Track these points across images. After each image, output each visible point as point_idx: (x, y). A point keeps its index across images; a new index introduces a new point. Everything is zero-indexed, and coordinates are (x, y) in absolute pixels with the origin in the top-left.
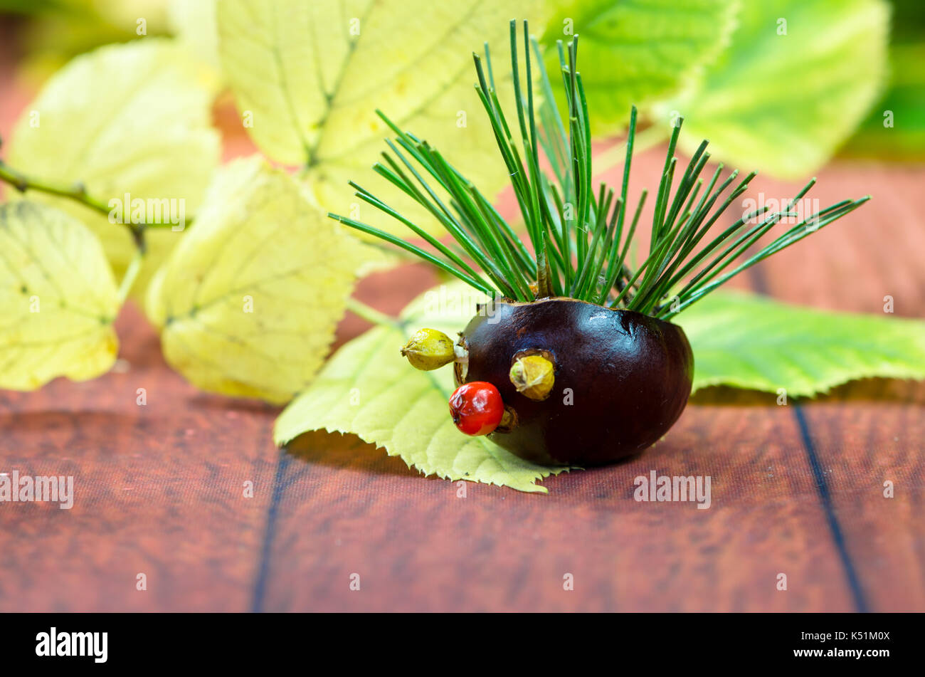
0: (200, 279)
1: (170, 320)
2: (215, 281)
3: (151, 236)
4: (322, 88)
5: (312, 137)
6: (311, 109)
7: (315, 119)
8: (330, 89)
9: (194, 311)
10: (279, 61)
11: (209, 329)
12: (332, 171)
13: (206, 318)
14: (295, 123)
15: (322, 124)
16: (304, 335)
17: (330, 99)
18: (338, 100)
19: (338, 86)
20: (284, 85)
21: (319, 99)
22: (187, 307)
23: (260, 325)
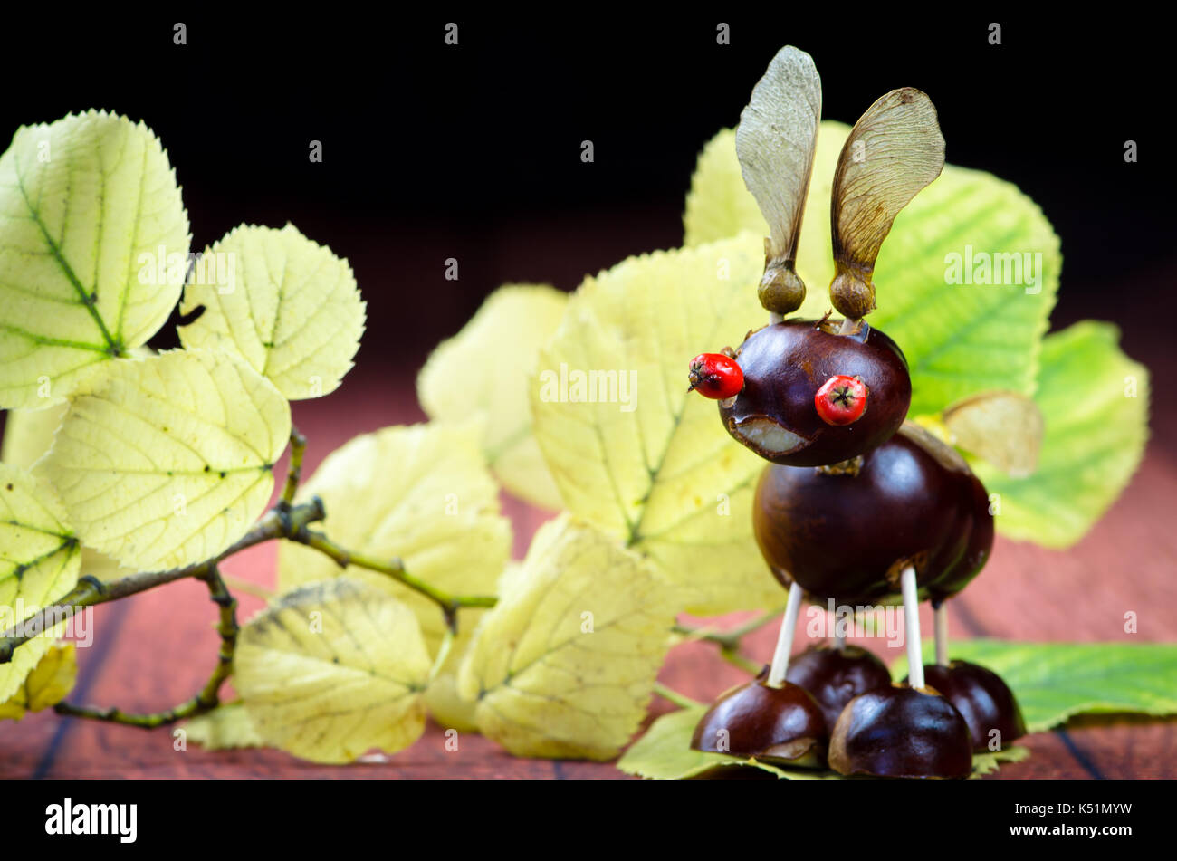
0: (513, 645)
1: (482, 694)
2: (527, 644)
3: (464, 615)
4: (646, 463)
5: (635, 514)
6: (635, 484)
7: (639, 495)
8: (654, 465)
9: (509, 678)
10: (601, 438)
11: (525, 692)
12: (656, 548)
13: (522, 682)
14: (618, 500)
15: (645, 500)
16: (625, 686)
17: (654, 475)
18: (663, 475)
19: (662, 462)
20: (606, 462)
21: (643, 473)
22: (502, 675)
23: (579, 680)
